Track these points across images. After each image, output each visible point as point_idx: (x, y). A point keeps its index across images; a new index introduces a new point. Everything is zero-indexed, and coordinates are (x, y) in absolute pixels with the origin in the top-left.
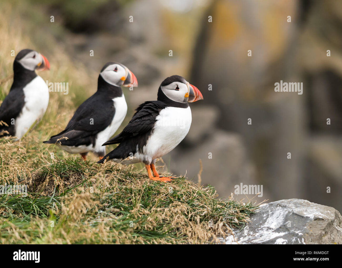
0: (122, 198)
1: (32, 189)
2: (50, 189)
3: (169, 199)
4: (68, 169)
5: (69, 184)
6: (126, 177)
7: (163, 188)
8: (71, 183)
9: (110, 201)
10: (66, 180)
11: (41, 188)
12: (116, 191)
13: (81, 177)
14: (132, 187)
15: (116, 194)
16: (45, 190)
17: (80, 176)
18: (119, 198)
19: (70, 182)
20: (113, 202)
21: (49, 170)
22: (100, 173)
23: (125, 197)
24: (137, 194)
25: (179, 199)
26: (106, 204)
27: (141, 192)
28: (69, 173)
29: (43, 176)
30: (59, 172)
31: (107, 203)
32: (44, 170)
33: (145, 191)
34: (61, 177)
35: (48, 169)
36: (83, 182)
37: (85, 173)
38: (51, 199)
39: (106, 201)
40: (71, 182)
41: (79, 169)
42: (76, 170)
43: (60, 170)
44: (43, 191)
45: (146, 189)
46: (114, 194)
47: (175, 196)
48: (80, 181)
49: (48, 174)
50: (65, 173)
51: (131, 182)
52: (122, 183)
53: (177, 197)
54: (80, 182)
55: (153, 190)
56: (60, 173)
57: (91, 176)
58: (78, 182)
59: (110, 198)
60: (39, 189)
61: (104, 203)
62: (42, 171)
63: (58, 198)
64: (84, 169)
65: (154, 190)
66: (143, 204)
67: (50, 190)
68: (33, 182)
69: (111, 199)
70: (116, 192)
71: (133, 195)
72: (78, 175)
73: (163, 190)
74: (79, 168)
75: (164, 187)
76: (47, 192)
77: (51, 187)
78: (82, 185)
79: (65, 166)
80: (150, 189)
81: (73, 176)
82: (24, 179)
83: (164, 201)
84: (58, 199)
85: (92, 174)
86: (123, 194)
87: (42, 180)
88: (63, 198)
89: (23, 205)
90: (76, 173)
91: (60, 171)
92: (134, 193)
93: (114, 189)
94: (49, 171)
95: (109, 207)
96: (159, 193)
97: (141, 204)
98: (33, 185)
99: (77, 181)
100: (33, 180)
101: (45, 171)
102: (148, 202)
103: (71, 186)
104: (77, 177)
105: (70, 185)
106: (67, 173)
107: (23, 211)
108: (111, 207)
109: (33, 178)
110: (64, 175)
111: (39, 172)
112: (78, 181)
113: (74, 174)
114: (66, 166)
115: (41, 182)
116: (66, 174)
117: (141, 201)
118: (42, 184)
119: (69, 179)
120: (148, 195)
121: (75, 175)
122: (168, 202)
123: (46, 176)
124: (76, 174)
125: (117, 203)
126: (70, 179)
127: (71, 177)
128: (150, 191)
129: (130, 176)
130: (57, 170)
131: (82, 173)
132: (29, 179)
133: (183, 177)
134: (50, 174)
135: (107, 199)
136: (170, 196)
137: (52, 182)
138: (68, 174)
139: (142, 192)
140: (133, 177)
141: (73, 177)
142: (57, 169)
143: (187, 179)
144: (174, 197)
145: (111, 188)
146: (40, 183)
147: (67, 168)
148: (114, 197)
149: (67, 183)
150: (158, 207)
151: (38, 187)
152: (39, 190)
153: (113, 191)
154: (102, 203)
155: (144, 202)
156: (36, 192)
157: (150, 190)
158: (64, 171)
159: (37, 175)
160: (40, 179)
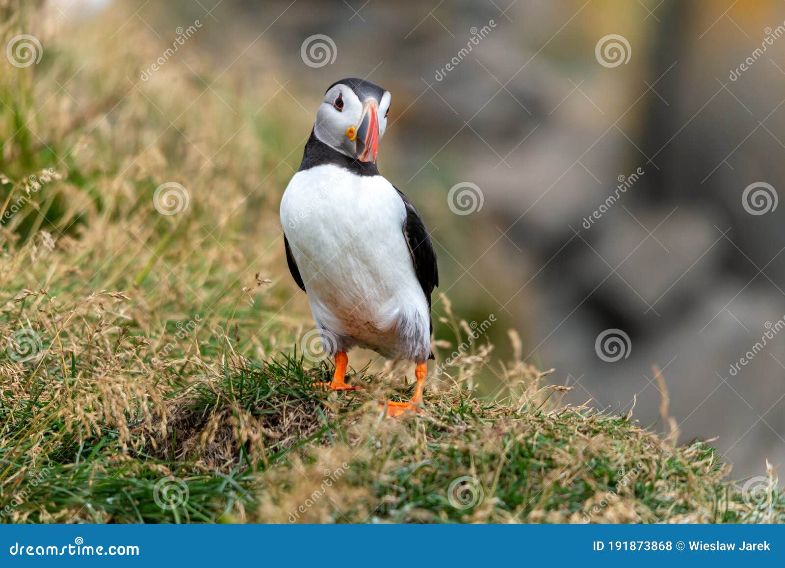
0: (440, 481)
1: (166, 451)
2: (222, 452)
3: (581, 484)
4: (277, 392)
5: (278, 435)
6: (452, 418)
7: (565, 450)
8: (285, 435)
9: (402, 489)
10: (269, 424)
11: (192, 449)
12: (423, 458)
13: (314, 416)
14: (472, 447)
15: (422, 467)
16: (206, 455)
17: (313, 414)
18: (429, 479)
19: (281, 431)
20: (411, 491)
21: (219, 394)
22: (374, 404)
23: (448, 477)
24: (486, 467)
25: (612, 484)
26: (390, 498)
27: (497, 461)
28: (278, 403)
29: (200, 410)
30: (248, 400)
31: (395, 493)
32: (203, 394)
33: (508, 456)
34: (256, 416)
35: (216, 392)
36: (320, 430)
37: (326, 403)
38: (225, 483)
39: (392, 489)
40: (284, 432)
41: (308, 392)
42: (301, 393)
43: (251, 394)
44: (200, 458)
45: (512, 450)
46: (414, 466)
47: (602, 475)
48: (313, 427)
49: (213, 405)
50: (266, 403)
51: (467, 431)
52: (439, 433)
53: (606, 480)
54: (311, 432)
55: (532, 456)
56: (251, 405)
57: (345, 411)
58: (306, 432)
59: (403, 481)
60: (186, 449)
61: (385, 493)
62: (196, 396)
63: (245, 478)
64: (323, 390)
65: (536, 455)
66: (504, 499)
67: (221, 454)
68: (171, 430)
69: (406, 485)
70: (420, 463)
71: (473, 470)
72: (305, 408)
73: (561, 455)
74: (310, 389)
75: (567, 447)
76: (211, 461)
77: (224, 445)
78: (316, 439)
79: (267, 382)
80: (523, 452)
81: (290, 411)
82: (143, 421)
83: (567, 490)
84: (246, 481)
85: (347, 406)
86: (443, 467)
87: (197, 425)
88: (258, 477)
89: (139, 499)
90: (301, 402)
91: (252, 396)
92: (478, 467)
93: (414, 453)
94: (217, 396)
95: (400, 506)
96: (552, 465)
97: (496, 500)
98: (170, 438)
99: (302, 427)
100: (169, 424)
101: (205, 398)
102: (517, 493)
103: (283, 442)
104: (304, 416)
105: (280, 440)
106: (273, 403)
107: (137, 519)
108: (407, 508)
109: (168, 418)
110: (265, 408)
111: (186, 399)
112: (307, 427)
113: (294, 405)
114: (269, 381)
115: (193, 431)
116: (270, 406)
117: (497, 491)
118: (197, 437)
119: (278, 422)
120: (520, 470)
121: (297, 408)
122: (579, 492)
123: (210, 412)
124: (301, 406)
125: (425, 494)
126: (282, 420)
127: (284, 414)
128: (524, 460)
129: (465, 415)
130: (241, 395)
131: (317, 403)
132: (157, 419)
133: (625, 418)
134: (220, 405)
135: (393, 483)
136: (585, 476)
137: (226, 428)
138: (275, 407)
139: (502, 462)
140: (474, 416)
141: (291, 414)
142: (241, 391)
143: (637, 425)
144: (598, 478)
145: (406, 451)
146: (189, 432)
147: (273, 388)
148: (415, 475)
149: (271, 432)
150: (548, 509)
151: (184, 443)
152: (187, 453)
153: (412, 459)
154: (379, 496)
155: (507, 491)
156: (177, 460)
157: (523, 456)
158: (264, 398)
159: (180, 407)
160: (189, 419)
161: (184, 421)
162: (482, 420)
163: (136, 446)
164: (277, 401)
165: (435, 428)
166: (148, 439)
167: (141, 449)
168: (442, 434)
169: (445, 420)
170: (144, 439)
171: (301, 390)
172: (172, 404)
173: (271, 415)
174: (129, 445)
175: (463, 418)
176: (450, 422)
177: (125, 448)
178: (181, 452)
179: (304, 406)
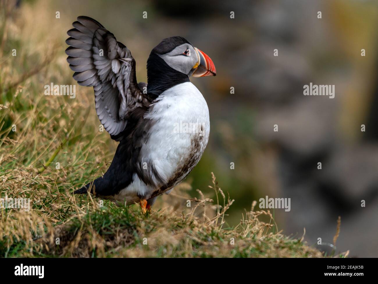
4: (114, 223)
5: (114, 245)
10: (109, 239)
13: (133, 236)
17: (133, 234)
19: (115, 243)
21: (83, 223)
29: (73, 232)
30: (98, 226)
32: (75, 223)
34: (101, 235)
35: (81, 221)
37: (139, 229)
40: (117, 244)
41: (130, 222)
49: (80, 229)
50: (108, 229)
56: (99, 229)
58: (129, 244)
62: (71, 224)
64: (139, 222)
74: (132, 221)
79: (109, 217)
81: (121, 233)
82: (42, 236)
87: (70, 239)
90: (126, 228)
91: (100, 224)
99: (127, 242)
101: (76, 225)
104: (128, 236)
105: (115, 248)
106: (112, 228)
109: (55, 234)
110: (107, 231)
111: (66, 225)
112: (129, 242)
113: (123, 230)
115: (68, 242)
116: (110, 230)
118: (69, 245)
119: (114, 239)
123: (77, 232)
126: (116, 238)
127: (117, 234)
130: (95, 223)
131: (135, 229)
134: (83, 229)
138: (113, 230)
141: (121, 235)
142: (95, 221)
146: (66, 243)
147: (112, 220)
149: (110, 244)
158: (107, 225)
159: (62, 230)
160: (67, 236)
161: (64, 237)
162: (222, 240)
163: (37, 250)
164: (114, 227)
165: (197, 243)
166: (44, 247)
167: (41, 251)
168: (201, 247)
169: (202, 239)
170: (42, 245)
171: (127, 222)
172: (58, 228)
173: (110, 235)
174: (34, 248)
175: (213, 239)
176: (205, 240)
177: (31, 250)
178: (62, 253)
179: (128, 230)
